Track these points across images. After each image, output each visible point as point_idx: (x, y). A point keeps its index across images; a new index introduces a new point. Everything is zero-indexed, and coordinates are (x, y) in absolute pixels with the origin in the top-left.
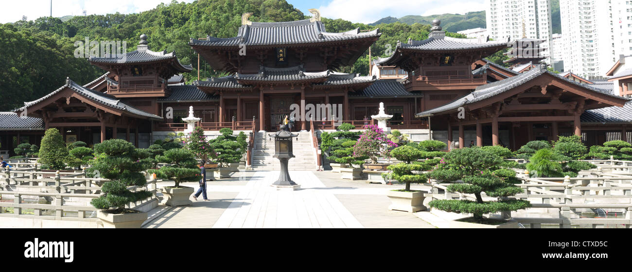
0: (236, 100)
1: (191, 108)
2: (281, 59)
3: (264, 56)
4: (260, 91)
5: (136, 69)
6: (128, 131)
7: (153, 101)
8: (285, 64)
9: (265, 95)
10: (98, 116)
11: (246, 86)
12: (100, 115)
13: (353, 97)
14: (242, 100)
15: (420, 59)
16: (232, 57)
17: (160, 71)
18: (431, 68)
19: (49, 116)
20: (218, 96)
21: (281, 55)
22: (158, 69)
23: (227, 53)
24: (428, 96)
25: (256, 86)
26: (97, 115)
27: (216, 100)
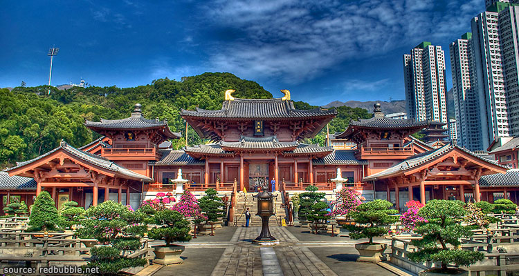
0: (220, 164)
1: (180, 170)
2: (258, 130)
3: (244, 127)
4: (240, 157)
5: (129, 134)
6: (120, 191)
7: (144, 165)
8: (262, 135)
9: (244, 160)
10: (92, 176)
11: (229, 152)
12: (93, 176)
13: (315, 164)
14: (224, 164)
15: (367, 134)
16: (217, 127)
17: (152, 137)
18: (375, 141)
19: (41, 176)
20: (204, 161)
21: (259, 127)
22: (150, 135)
23: (212, 123)
24: (372, 164)
25: (237, 153)
26: (90, 176)
27: (202, 164)
